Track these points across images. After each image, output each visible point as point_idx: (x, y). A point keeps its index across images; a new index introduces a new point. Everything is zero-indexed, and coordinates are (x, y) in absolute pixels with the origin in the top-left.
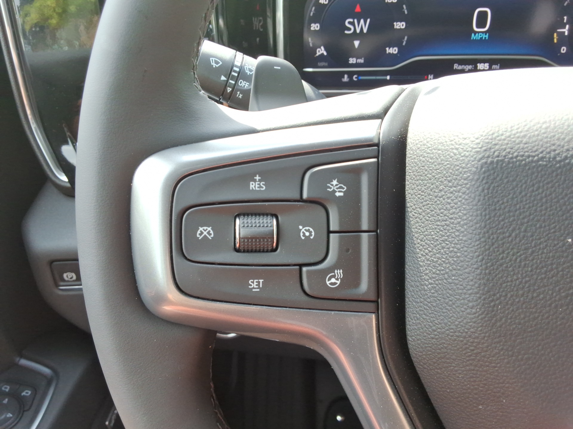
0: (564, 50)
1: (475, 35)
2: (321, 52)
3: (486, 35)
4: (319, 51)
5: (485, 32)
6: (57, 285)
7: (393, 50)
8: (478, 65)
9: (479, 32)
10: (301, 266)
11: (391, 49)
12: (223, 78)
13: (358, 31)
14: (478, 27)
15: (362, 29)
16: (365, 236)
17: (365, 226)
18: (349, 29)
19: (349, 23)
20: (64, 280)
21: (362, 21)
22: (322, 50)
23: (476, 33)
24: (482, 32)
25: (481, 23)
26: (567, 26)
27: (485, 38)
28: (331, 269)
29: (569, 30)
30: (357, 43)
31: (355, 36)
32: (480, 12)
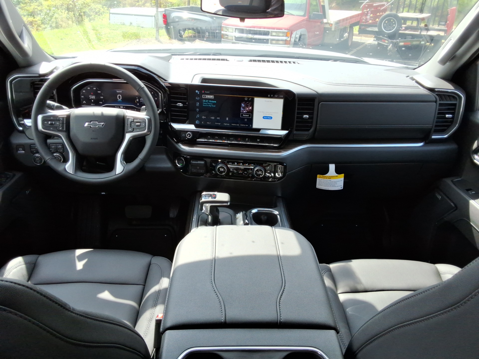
0: (138, 104)
5: (121, 100)
6: (17, 151)
7: (101, 103)
10: (57, 127)
12: (53, 107)
14: (119, 99)
16: (65, 124)
17: (65, 123)
18: (91, 98)
20: (19, 150)
21: (93, 96)
22: (85, 102)
23: (119, 100)
25: (119, 98)
28: (60, 127)
29: (138, 100)
30: (93, 101)
31: (92, 99)
32: (119, 96)
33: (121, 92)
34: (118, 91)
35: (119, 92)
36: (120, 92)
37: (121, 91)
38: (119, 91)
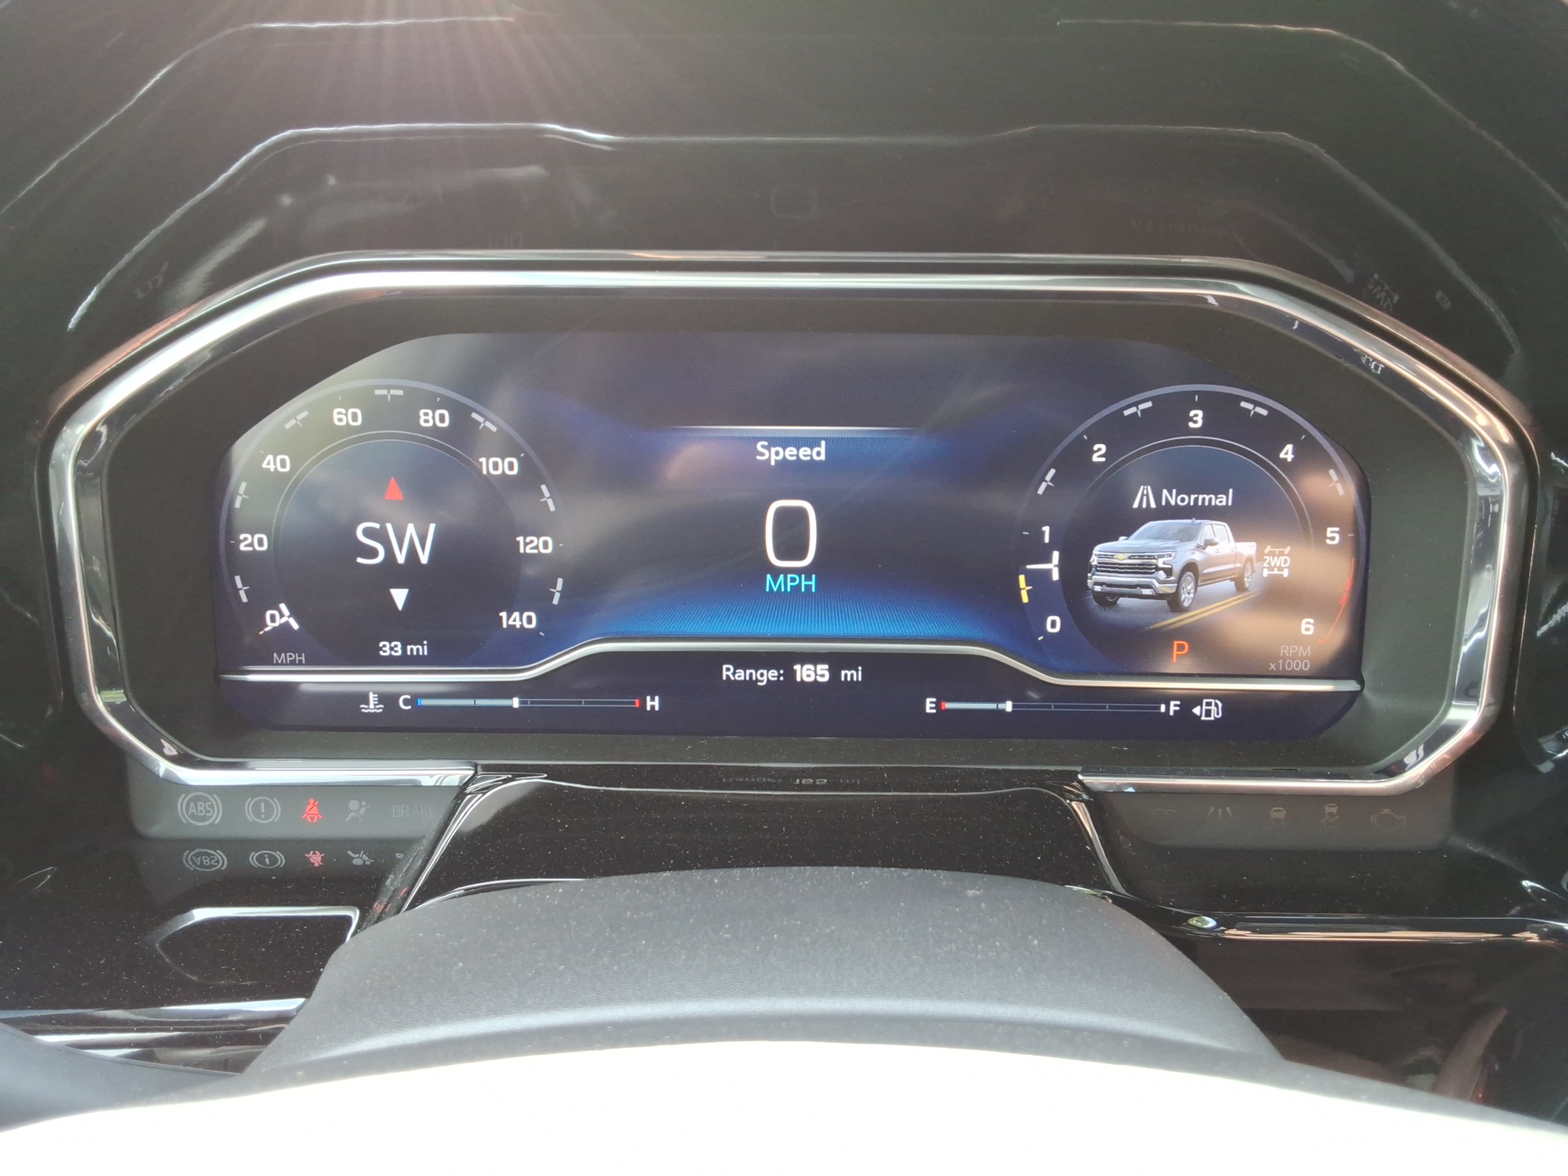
0: (1053, 624)
1: (775, 580)
2: (279, 621)
3: (808, 578)
4: (273, 619)
5: (806, 572)
7: (524, 620)
8: (797, 667)
9: (786, 571)
11: (516, 614)
13: (401, 558)
14: (781, 555)
15: (412, 553)
18: (373, 553)
19: (368, 533)
21: (411, 529)
22: (282, 615)
23: (776, 572)
24: (798, 571)
25: (791, 541)
26: (1056, 555)
27: (808, 587)
29: (1061, 566)
30: (400, 596)
31: (392, 573)
32: (781, 514)
33: (820, 453)
34: (773, 442)
35: (790, 453)
36: (805, 453)
37: (812, 443)
38: (785, 442)
